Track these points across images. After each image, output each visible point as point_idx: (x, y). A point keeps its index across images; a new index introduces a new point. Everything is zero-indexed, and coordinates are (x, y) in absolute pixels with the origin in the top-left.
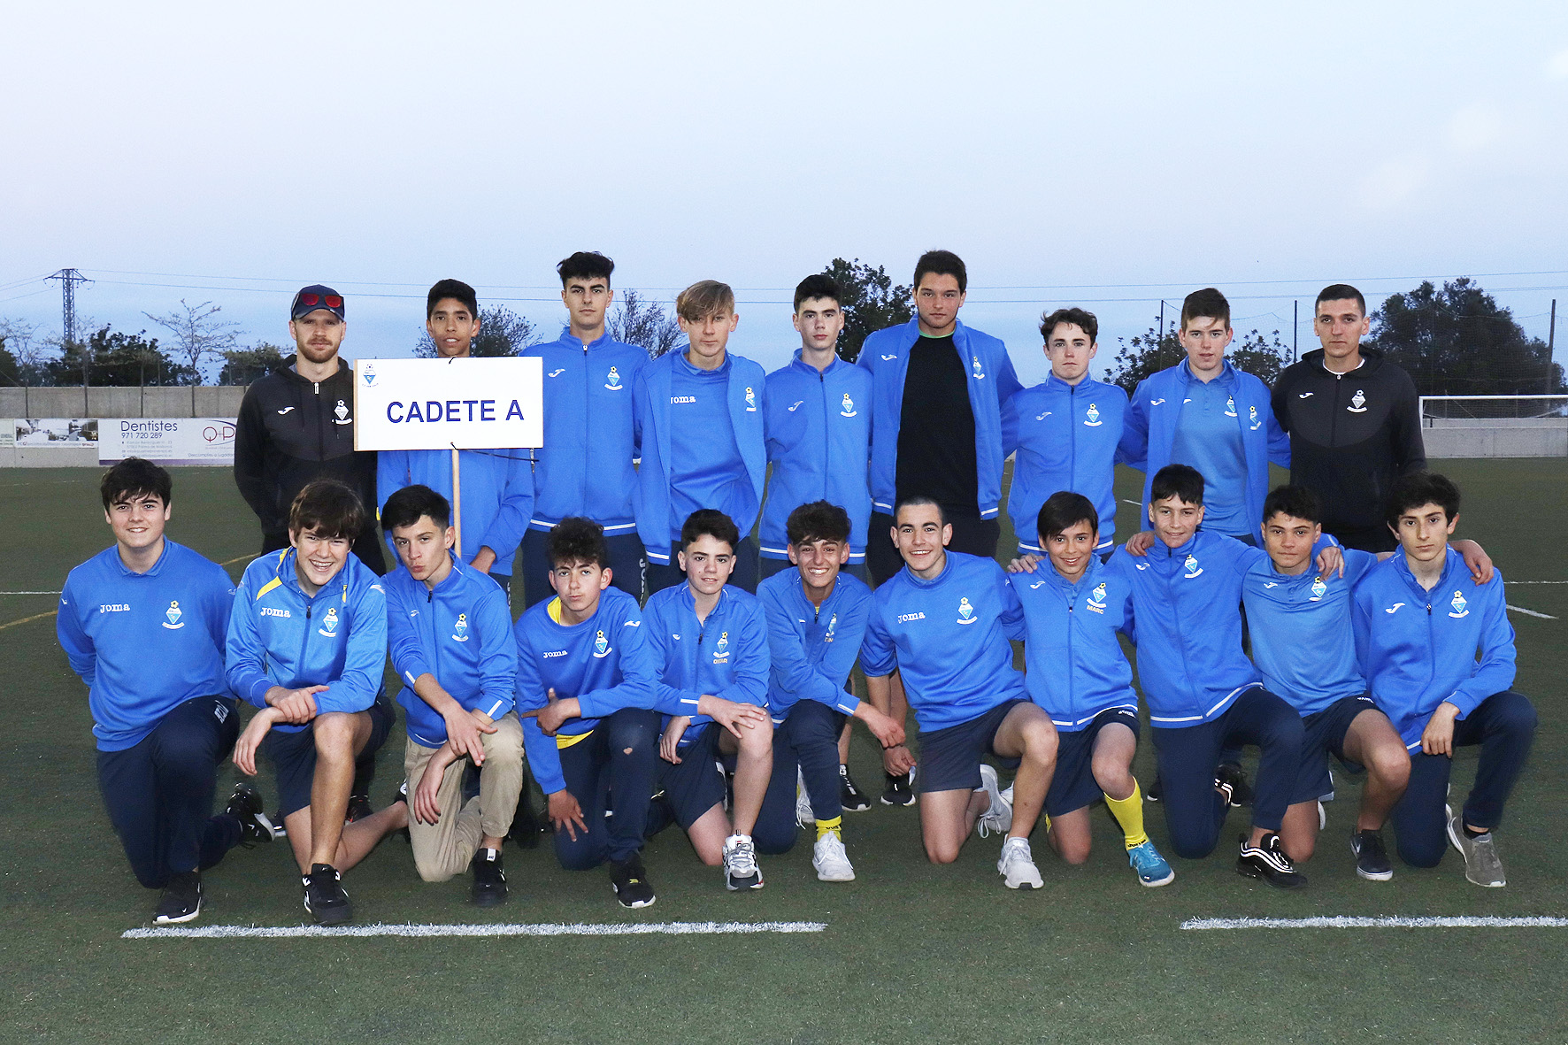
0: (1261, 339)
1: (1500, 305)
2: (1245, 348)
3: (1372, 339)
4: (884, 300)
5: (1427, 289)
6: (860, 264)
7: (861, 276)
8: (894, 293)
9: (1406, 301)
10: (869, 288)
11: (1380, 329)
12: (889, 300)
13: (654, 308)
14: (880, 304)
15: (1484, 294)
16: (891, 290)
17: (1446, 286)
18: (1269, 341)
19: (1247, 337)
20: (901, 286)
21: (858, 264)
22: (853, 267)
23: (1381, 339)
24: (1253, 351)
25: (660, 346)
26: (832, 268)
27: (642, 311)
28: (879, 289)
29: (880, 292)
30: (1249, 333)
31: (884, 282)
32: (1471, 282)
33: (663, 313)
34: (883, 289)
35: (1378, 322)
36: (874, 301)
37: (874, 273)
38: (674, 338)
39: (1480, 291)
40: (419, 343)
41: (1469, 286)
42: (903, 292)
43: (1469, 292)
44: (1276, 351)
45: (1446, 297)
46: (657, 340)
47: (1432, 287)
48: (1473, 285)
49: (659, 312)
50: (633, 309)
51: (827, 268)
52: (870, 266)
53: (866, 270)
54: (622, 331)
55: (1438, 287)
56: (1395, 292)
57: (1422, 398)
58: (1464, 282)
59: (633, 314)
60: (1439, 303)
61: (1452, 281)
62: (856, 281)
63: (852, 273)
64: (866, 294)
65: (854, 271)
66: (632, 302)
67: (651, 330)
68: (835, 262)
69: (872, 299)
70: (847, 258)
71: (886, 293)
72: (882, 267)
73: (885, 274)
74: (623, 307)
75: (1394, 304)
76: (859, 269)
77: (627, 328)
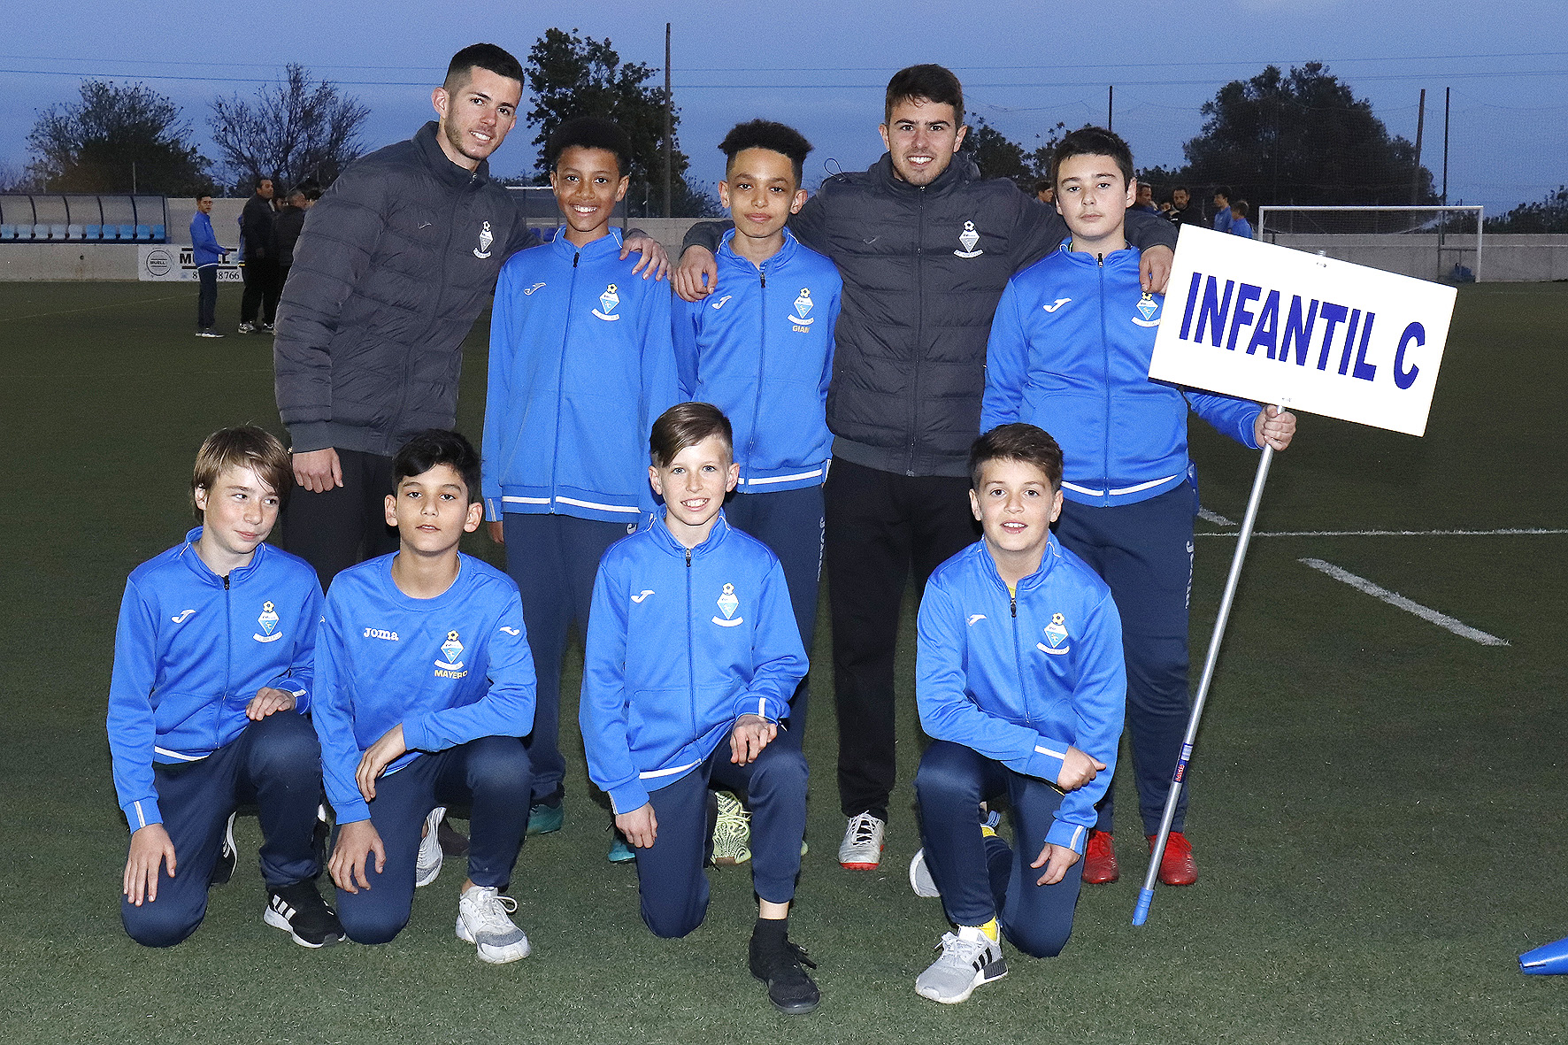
1: (1358, 96)
2: (1048, 144)
3: (1203, 136)
4: (610, 81)
5: (1272, 74)
6: (581, 36)
7: (582, 50)
8: (623, 73)
9: (1245, 91)
10: (592, 66)
11: (1214, 124)
12: (616, 82)
13: (324, 87)
14: (605, 85)
15: (1338, 83)
16: (619, 67)
17: (1293, 72)
19: (1051, 131)
20: (631, 64)
21: (577, 35)
22: (572, 39)
23: (1215, 136)
25: (332, 135)
26: (545, 40)
27: (309, 92)
28: (604, 67)
29: (605, 72)
30: (1054, 127)
31: (610, 59)
32: (1323, 68)
33: (336, 94)
34: (609, 68)
35: (1211, 117)
36: (598, 81)
37: (600, 47)
38: (349, 125)
39: (1333, 79)
40: (35, 128)
41: (1321, 72)
42: (634, 72)
43: (1321, 80)
45: (1293, 86)
46: (328, 128)
47: (1278, 73)
48: (1326, 71)
49: (330, 94)
50: (299, 88)
51: (539, 40)
52: (594, 39)
53: (589, 44)
54: (285, 116)
55: (1285, 74)
56: (1232, 80)
57: (1262, 208)
58: (1314, 67)
59: (298, 95)
60: (1286, 90)
61: (1300, 66)
62: (576, 57)
63: (570, 47)
64: (588, 73)
65: (574, 45)
66: (296, 82)
67: (320, 115)
68: (550, 33)
69: (595, 80)
70: (565, 29)
71: (612, 72)
72: (607, 39)
73: (612, 49)
74: (287, 88)
75: (1231, 93)
76: (580, 42)
77: (291, 113)
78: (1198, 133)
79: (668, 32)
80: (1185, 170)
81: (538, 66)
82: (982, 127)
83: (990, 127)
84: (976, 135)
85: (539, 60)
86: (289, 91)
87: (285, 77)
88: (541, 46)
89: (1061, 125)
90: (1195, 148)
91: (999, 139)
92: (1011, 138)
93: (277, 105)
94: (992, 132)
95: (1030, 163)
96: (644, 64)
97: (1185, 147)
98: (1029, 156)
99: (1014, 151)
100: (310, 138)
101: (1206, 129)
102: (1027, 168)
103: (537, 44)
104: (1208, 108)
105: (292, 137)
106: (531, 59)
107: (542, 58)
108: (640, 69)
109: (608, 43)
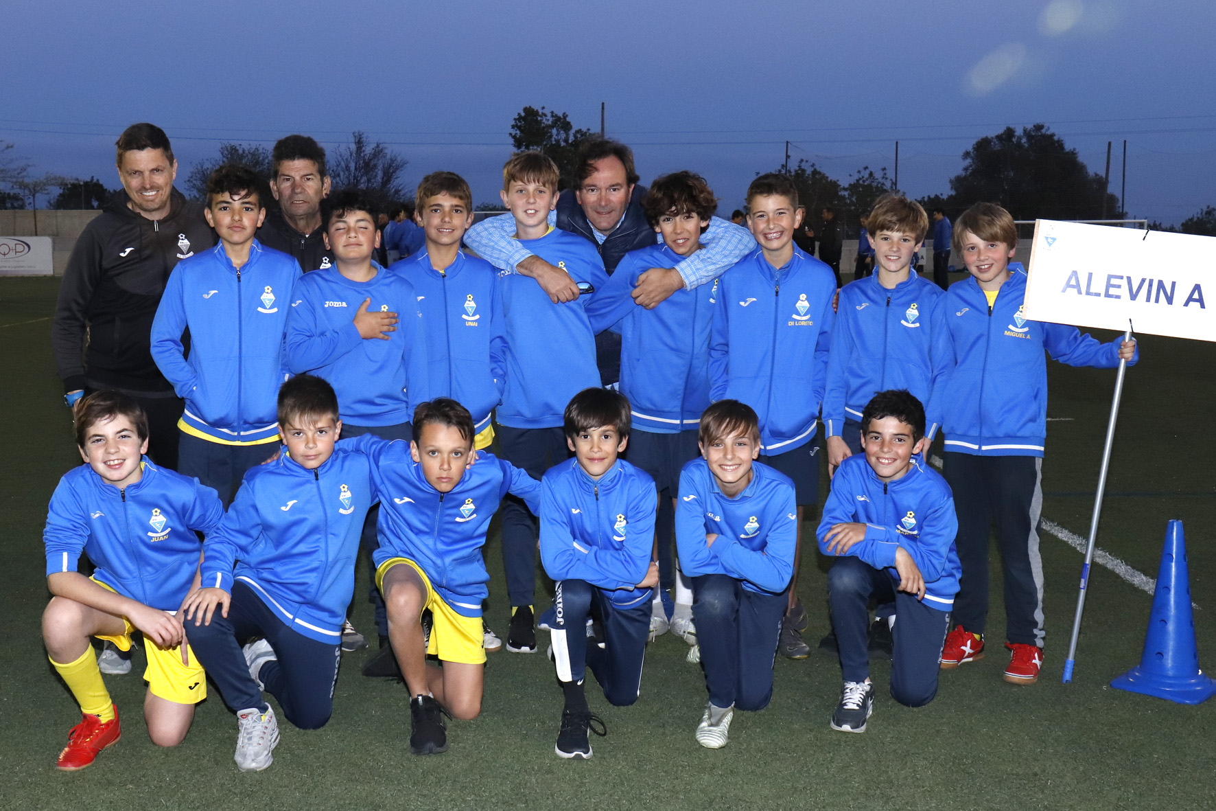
0: (871, 174)
1: (1068, 147)
2: (858, 181)
3: (964, 174)
4: (566, 141)
5: (1010, 132)
6: (547, 111)
7: (548, 121)
8: (575, 136)
9: (992, 143)
10: (554, 131)
11: (971, 166)
12: (570, 141)
13: (378, 147)
14: (563, 144)
15: (1056, 138)
16: (573, 131)
17: (1025, 130)
18: (878, 175)
19: (859, 172)
20: (580, 130)
21: (544, 111)
22: (540, 113)
23: (971, 174)
24: (866, 184)
25: (383, 178)
26: (523, 114)
27: (368, 149)
28: (562, 132)
29: (563, 135)
30: (861, 169)
31: (566, 126)
32: (1046, 128)
33: (386, 151)
34: (566, 132)
35: (968, 161)
36: (558, 141)
37: (559, 118)
38: (394, 172)
39: (1053, 135)
40: (190, 175)
41: (1043, 131)
42: (582, 135)
43: (1044, 136)
44: (883, 184)
45: (1024, 140)
46: (380, 174)
47: (1014, 132)
48: (1047, 130)
49: (382, 151)
50: (361, 148)
51: (519, 114)
52: (556, 112)
53: (552, 116)
54: (352, 165)
55: (1019, 132)
56: (984, 136)
58: (1039, 127)
59: (361, 152)
60: (1019, 145)
61: (1030, 126)
62: (543, 125)
63: (539, 118)
64: (551, 136)
65: (541, 117)
66: (360, 143)
67: (375, 166)
68: (525, 110)
69: (556, 140)
70: (536, 107)
71: (568, 135)
72: (564, 113)
73: (568, 119)
74: (353, 147)
75: (983, 146)
76: (546, 116)
77: (356, 164)
78: (959, 172)
79: (603, 108)
80: (951, 197)
81: (518, 132)
82: (813, 170)
83: (818, 170)
84: (809, 175)
85: (519, 128)
86: (355, 150)
87: (352, 140)
88: (520, 118)
89: (866, 168)
90: (958, 182)
91: (824, 177)
92: (832, 176)
93: (347, 159)
94: (819, 173)
95: (846, 194)
96: (589, 130)
97: (951, 181)
98: (845, 189)
99: (835, 185)
100: (369, 180)
101: (966, 169)
102: (844, 197)
103: (517, 117)
104: (967, 155)
105: (357, 180)
106: (513, 127)
107: (520, 126)
108: (586, 133)
109: (565, 116)
